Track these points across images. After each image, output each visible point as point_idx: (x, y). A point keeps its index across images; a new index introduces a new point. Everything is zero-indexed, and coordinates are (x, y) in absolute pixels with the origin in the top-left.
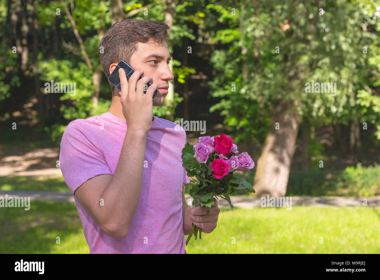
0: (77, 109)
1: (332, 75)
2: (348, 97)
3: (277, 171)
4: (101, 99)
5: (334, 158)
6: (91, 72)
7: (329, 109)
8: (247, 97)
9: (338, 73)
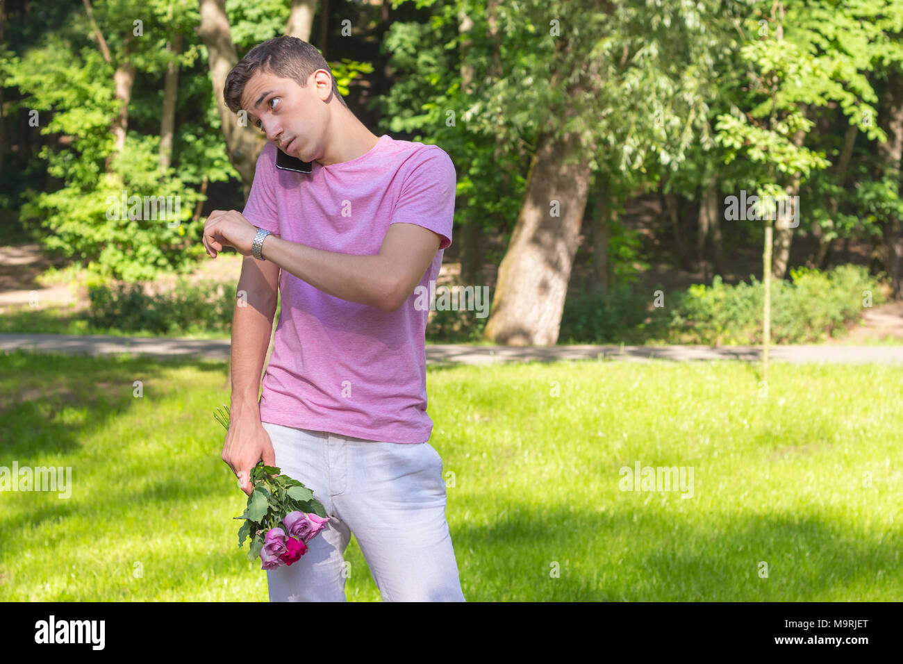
0: (78, 156)
1: (664, 83)
2: (697, 130)
3: (544, 287)
4: (133, 133)
5: (664, 267)
6: (110, 69)
7: (656, 155)
8: (475, 129)
9: (676, 77)
